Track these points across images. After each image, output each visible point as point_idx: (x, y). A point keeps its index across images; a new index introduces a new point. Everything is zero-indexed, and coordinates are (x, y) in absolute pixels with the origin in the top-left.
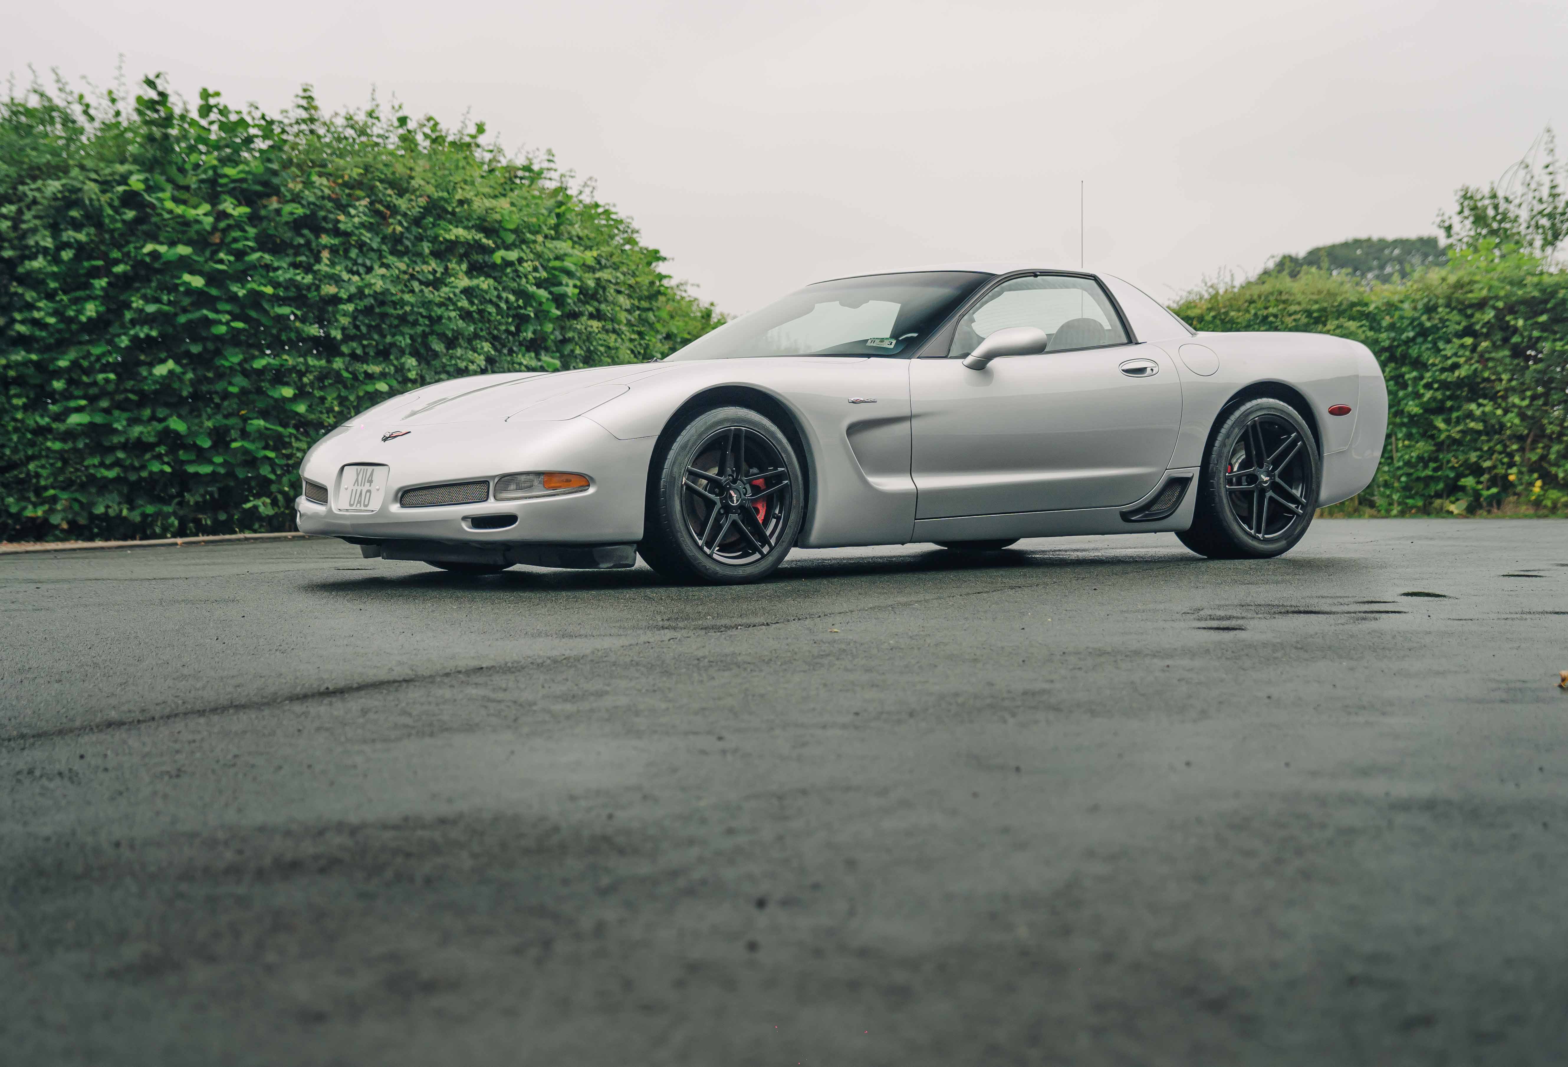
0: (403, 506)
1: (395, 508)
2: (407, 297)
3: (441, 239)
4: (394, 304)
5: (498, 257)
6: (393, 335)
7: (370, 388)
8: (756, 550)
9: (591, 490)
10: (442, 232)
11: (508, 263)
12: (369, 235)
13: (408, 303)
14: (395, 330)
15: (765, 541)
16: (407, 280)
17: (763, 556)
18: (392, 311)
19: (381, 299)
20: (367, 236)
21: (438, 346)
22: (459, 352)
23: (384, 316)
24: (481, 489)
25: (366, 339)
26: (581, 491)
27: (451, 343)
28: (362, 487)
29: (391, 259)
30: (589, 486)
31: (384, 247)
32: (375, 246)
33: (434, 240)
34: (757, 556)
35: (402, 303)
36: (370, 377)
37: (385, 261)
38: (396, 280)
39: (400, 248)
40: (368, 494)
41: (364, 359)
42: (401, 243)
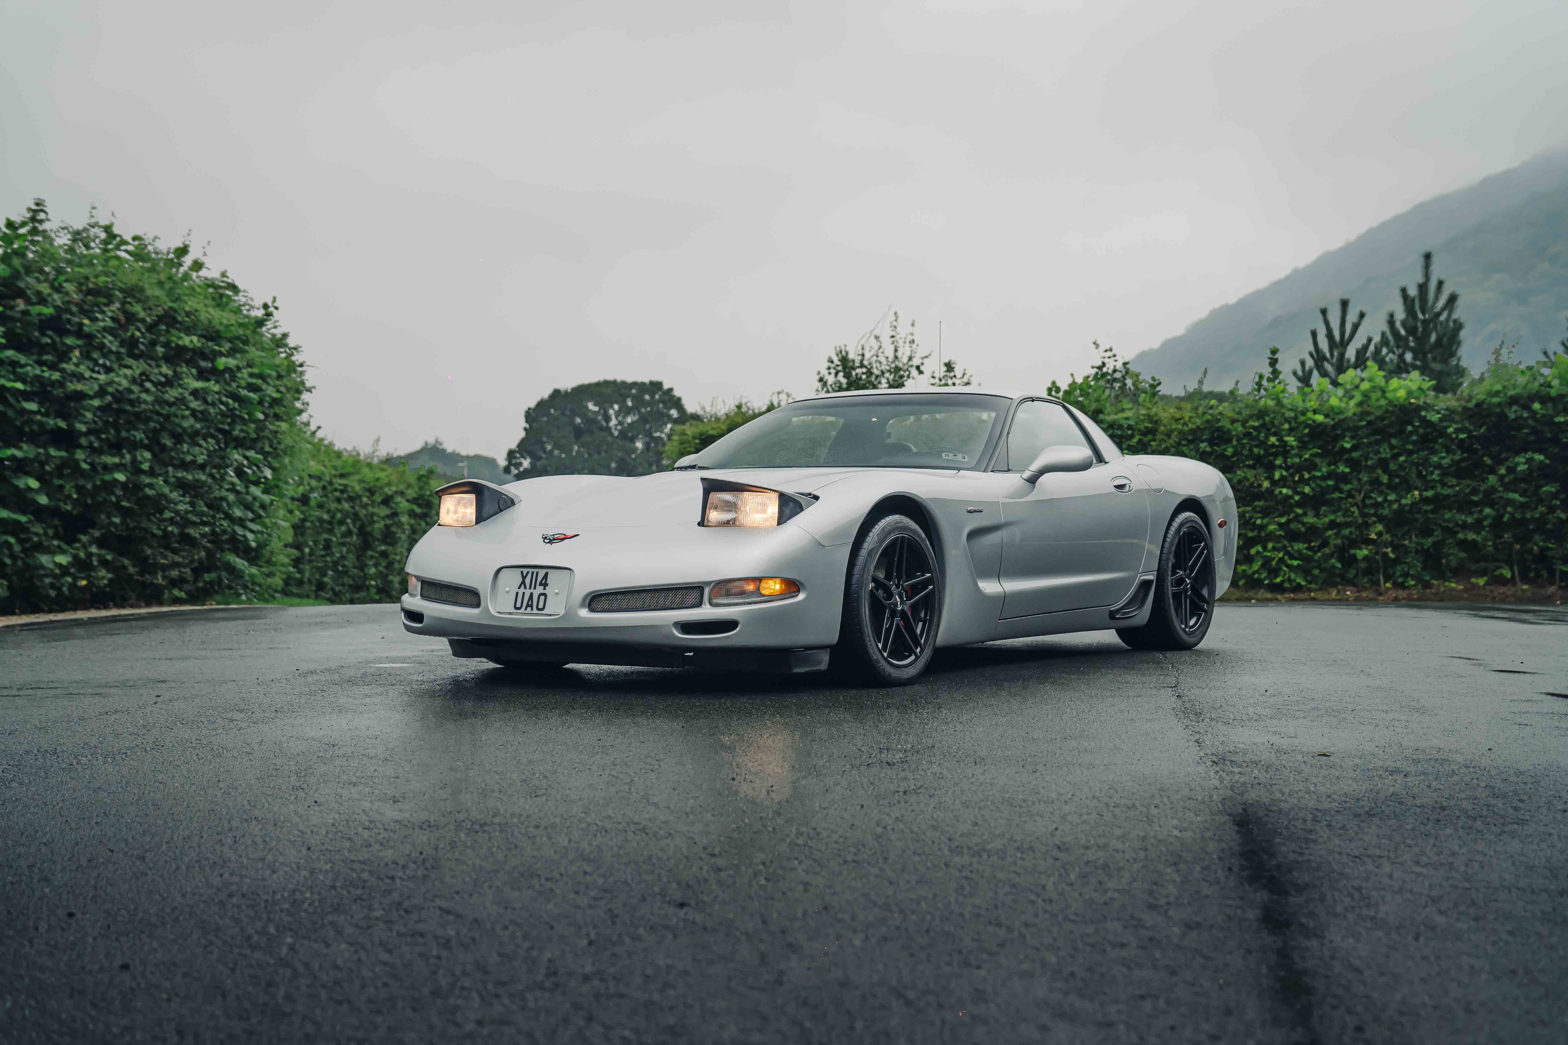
0: (592, 610)
1: (584, 613)
2: (144, 396)
3: (173, 345)
4: (132, 403)
5: (222, 362)
6: (128, 431)
7: (107, 477)
8: (912, 652)
9: (801, 596)
10: (175, 339)
11: (228, 369)
12: (111, 338)
13: (145, 402)
14: (131, 426)
15: (917, 644)
16: (141, 380)
17: (917, 657)
18: (129, 408)
19: (120, 397)
20: (108, 340)
21: (168, 442)
22: (185, 447)
23: (120, 412)
24: (696, 594)
25: (104, 433)
26: (792, 597)
27: (178, 439)
28: (532, 590)
29: (130, 361)
30: (799, 591)
31: (123, 350)
32: (114, 349)
33: (166, 345)
34: (913, 657)
35: (139, 401)
36: (107, 468)
37: (123, 362)
38: (134, 381)
39: (136, 351)
40: (542, 598)
41: (100, 452)
42: (138, 348)
